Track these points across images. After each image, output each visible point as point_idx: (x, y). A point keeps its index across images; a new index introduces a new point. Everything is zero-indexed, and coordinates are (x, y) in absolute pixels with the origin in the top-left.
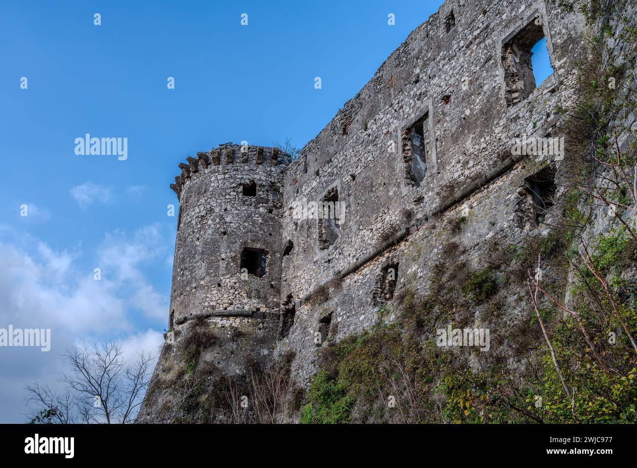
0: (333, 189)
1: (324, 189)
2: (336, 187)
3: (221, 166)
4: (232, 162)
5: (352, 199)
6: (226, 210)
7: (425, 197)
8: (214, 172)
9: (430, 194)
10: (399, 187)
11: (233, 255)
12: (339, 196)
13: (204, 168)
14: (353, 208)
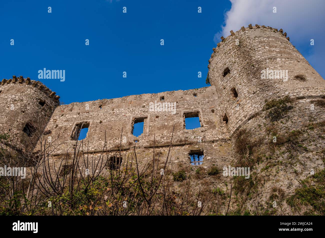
0: (87, 122)
1: (81, 120)
2: (90, 122)
3: (35, 88)
4: (41, 90)
5: (97, 128)
6: (29, 104)
7: (140, 141)
8: (31, 88)
9: (143, 140)
10: (127, 133)
11: (23, 122)
12: (90, 125)
13: (26, 84)
14: (97, 131)
